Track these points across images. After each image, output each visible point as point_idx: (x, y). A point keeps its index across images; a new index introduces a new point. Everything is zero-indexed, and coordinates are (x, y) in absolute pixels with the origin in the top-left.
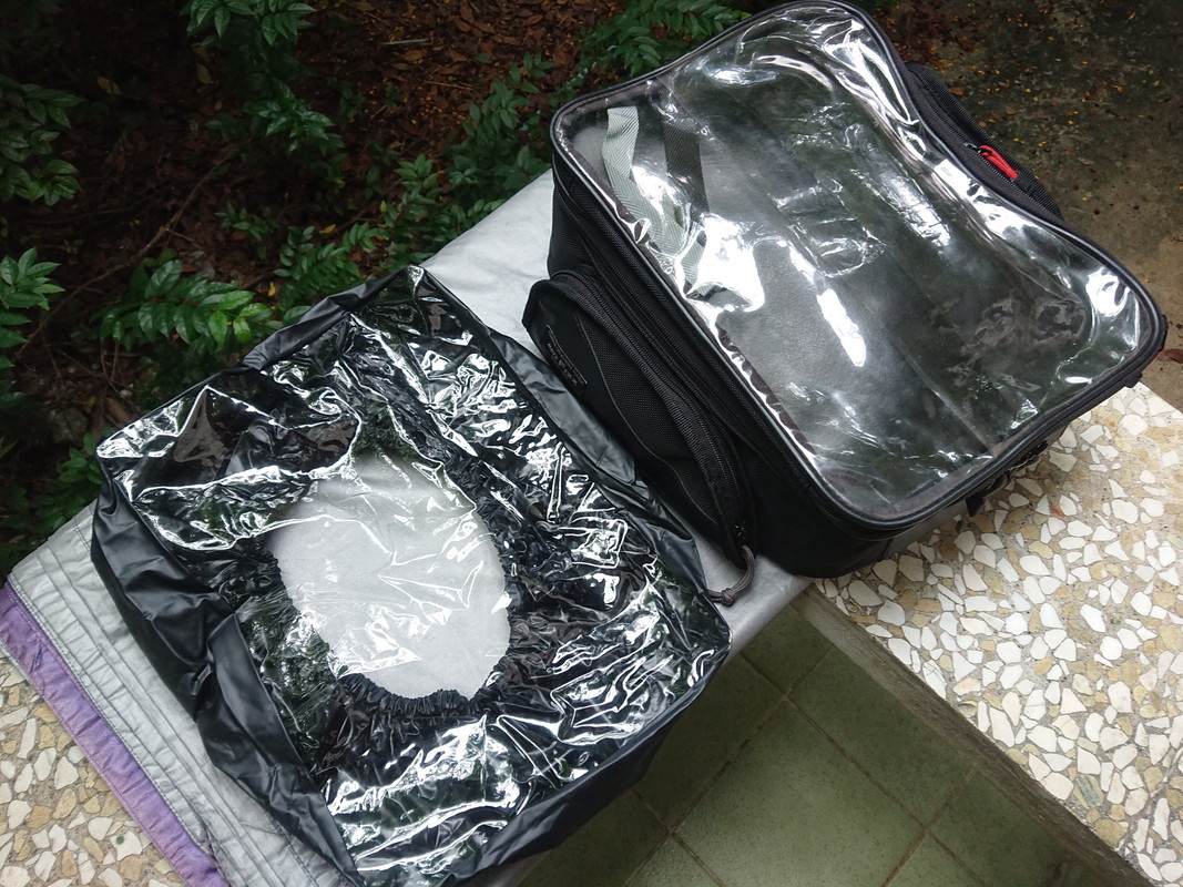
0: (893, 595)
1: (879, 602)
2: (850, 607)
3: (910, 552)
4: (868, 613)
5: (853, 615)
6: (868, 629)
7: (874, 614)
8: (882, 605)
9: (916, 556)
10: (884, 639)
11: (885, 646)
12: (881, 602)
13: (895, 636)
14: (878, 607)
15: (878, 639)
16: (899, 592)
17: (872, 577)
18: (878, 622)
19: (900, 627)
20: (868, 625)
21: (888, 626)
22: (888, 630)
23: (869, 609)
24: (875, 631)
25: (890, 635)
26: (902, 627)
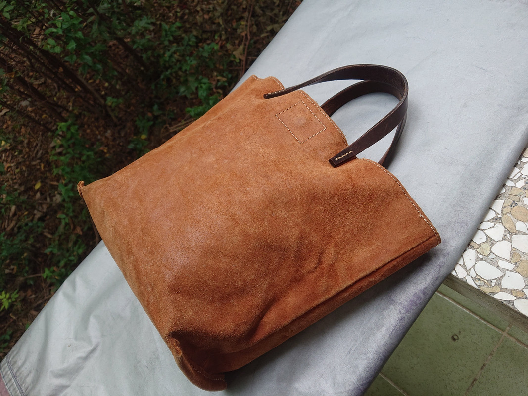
0: (511, 266)
1: (502, 274)
2: (478, 282)
3: (519, 231)
4: (493, 284)
5: (481, 288)
6: (496, 297)
7: (499, 284)
8: (503, 276)
10: (510, 302)
11: (511, 306)
12: (503, 274)
13: (518, 298)
14: (501, 278)
15: (505, 303)
16: (515, 263)
17: (492, 256)
18: (503, 290)
19: (522, 291)
20: (495, 293)
21: (511, 291)
22: (512, 294)
23: (494, 282)
24: (501, 296)
25: (515, 298)
26: (524, 290)
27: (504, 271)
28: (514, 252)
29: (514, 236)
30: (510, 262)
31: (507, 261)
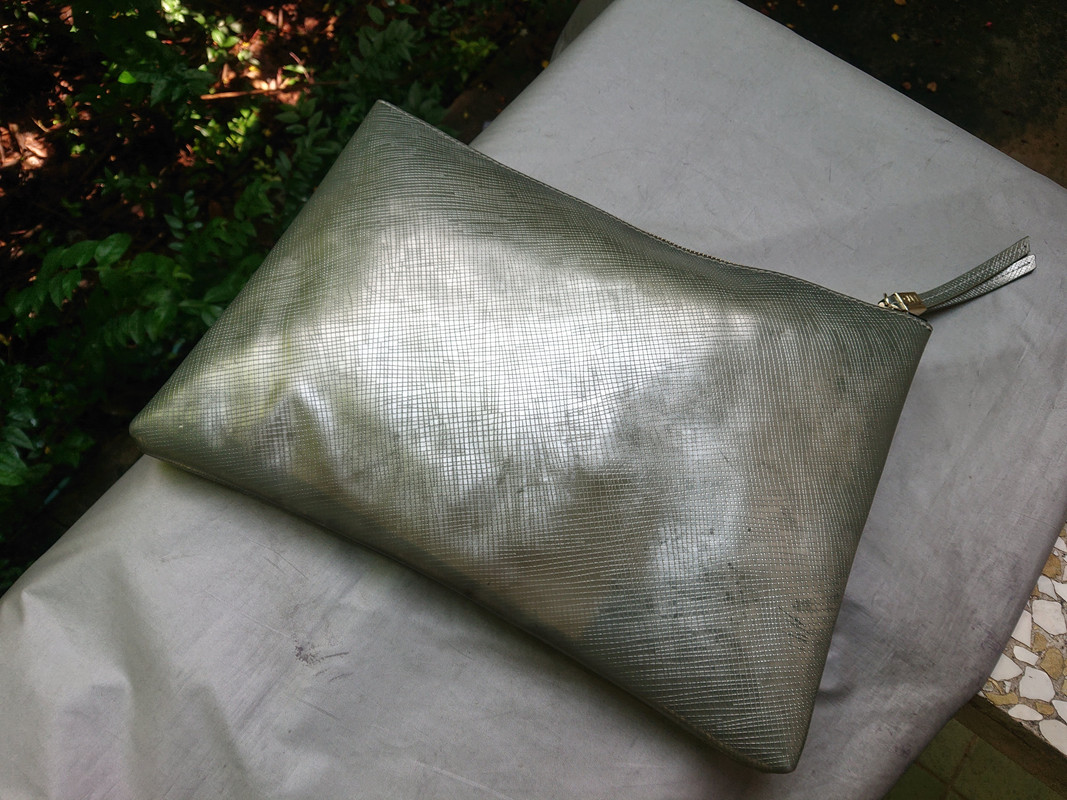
0: (1032, 658)
1: (1014, 671)
3: (1043, 594)
4: (1007, 690)
5: (989, 694)
6: (1012, 713)
7: (1015, 690)
8: (1022, 675)
9: (1051, 599)
10: (1034, 723)
11: (1035, 732)
12: (1021, 671)
13: (1046, 717)
14: (1018, 679)
15: (1024, 725)
16: (1039, 653)
18: (1022, 700)
19: (1051, 704)
20: (1009, 706)
21: (1034, 704)
22: (1036, 709)
23: (1008, 684)
24: (1020, 713)
25: (1040, 717)
26: (1054, 702)
27: (1023, 665)
28: (1037, 634)
29: (1036, 602)
30: (1031, 650)
31: (1027, 647)
